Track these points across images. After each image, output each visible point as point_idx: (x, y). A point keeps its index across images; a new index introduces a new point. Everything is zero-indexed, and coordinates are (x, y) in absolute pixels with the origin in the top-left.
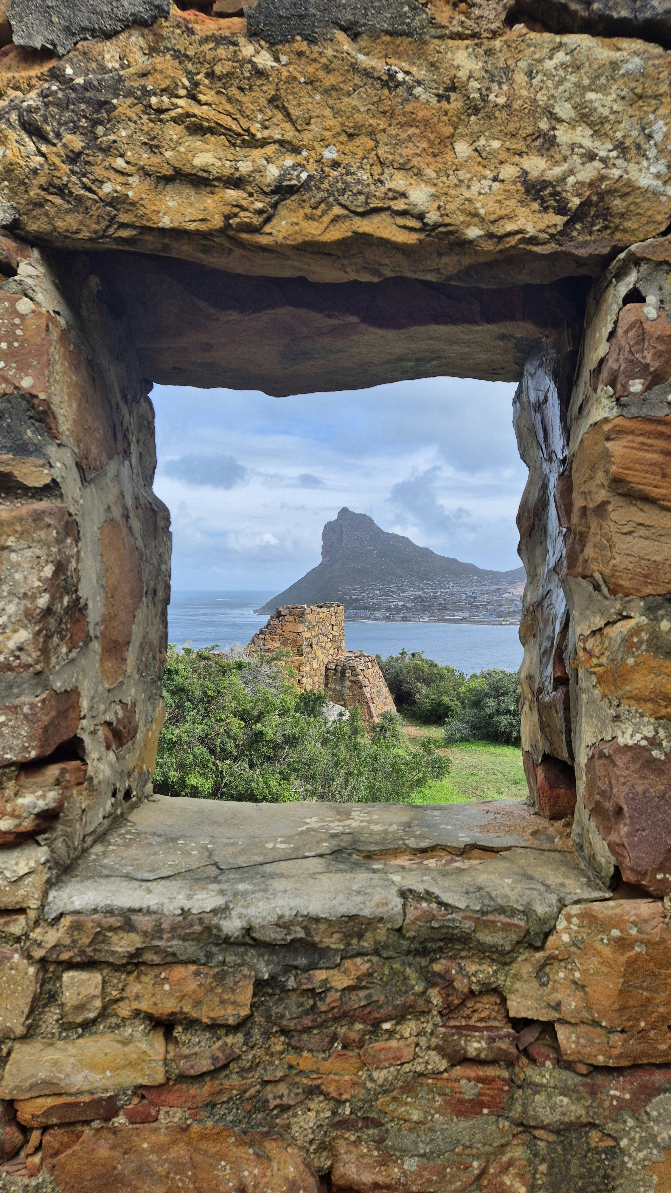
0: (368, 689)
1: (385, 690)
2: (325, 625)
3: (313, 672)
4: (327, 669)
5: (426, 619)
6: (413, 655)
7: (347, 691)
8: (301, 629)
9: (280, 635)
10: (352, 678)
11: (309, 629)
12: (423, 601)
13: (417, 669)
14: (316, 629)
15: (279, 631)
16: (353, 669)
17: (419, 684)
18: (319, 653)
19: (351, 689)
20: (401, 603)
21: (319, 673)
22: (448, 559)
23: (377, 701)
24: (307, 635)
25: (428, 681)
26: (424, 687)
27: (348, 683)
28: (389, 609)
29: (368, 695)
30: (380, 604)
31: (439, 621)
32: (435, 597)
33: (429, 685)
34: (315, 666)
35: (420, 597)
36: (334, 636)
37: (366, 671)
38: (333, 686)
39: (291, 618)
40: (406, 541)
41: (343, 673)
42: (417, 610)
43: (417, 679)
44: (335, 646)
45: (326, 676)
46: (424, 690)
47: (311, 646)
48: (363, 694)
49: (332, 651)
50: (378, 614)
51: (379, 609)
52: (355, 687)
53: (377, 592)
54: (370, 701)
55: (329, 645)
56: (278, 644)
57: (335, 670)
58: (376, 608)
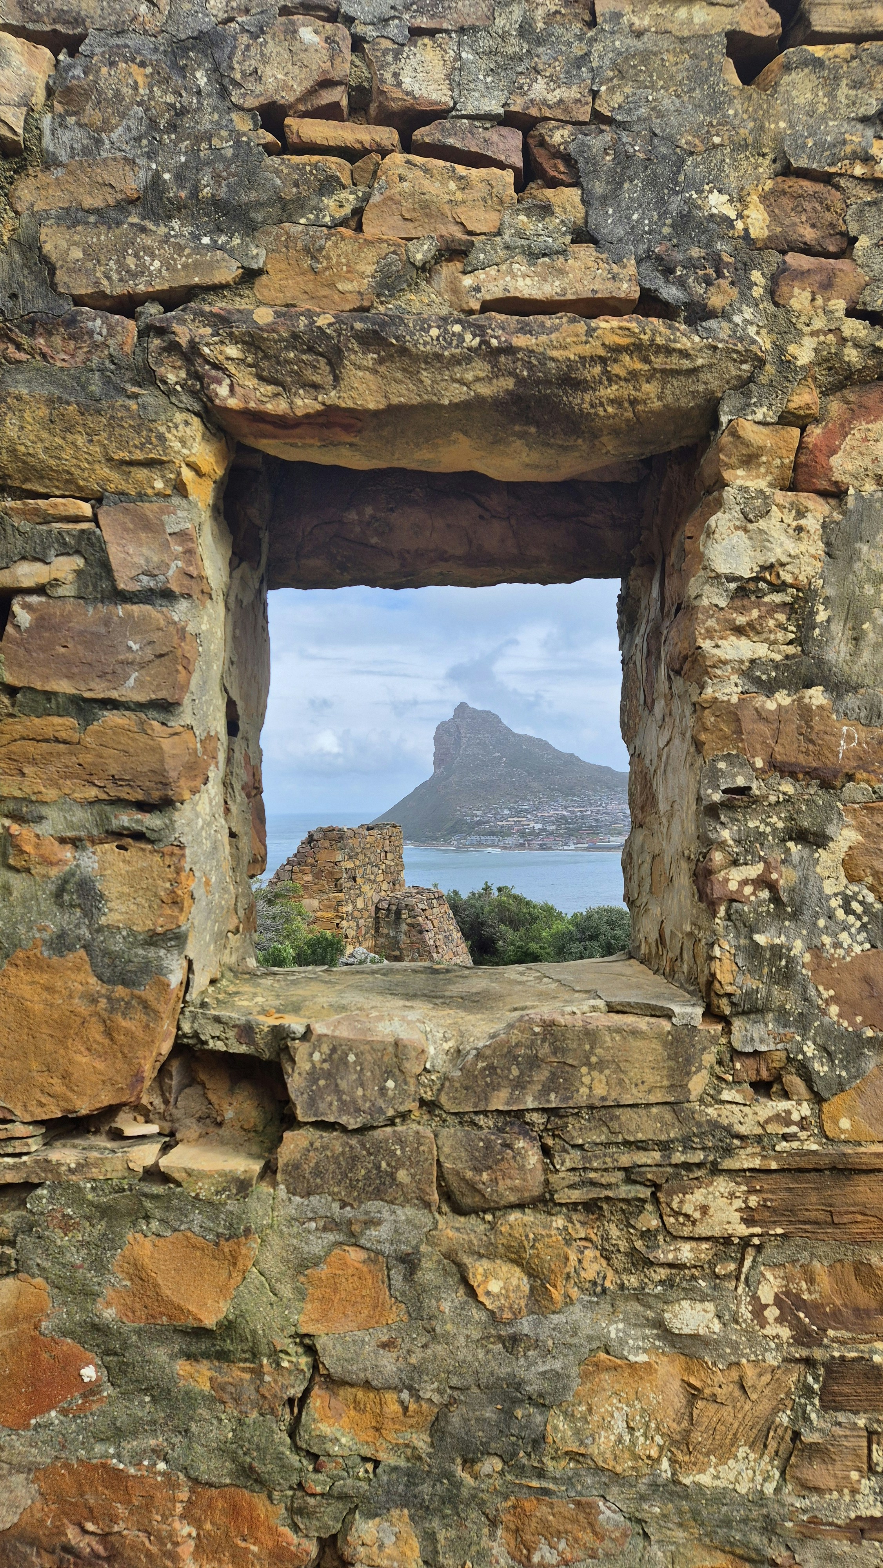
0: (431, 934)
1: (457, 935)
2: (374, 853)
3: (356, 914)
4: (378, 909)
5: (572, 847)
6: (500, 890)
7: (403, 937)
8: (339, 858)
9: (312, 866)
10: (409, 921)
11: (350, 858)
12: (567, 822)
13: (501, 908)
14: (361, 857)
15: (310, 860)
16: (410, 908)
17: (503, 927)
18: (366, 888)
19: (408, 934)
20: (538, 826)
21: (366, 914)
22: (600, 767)
23: (443, 949)
24: (350, 865)
25: (514, 923)
26: (511, 931)
27: (404, 927)
28: (522, 834)
29: (431, 942)
30: (511, 827)
31: (588, 849)
32: (583, 817)
33: (516, 929)
34: (360, 904)
35: (564, 817)
36: (389, 866)
37: (429, 911)
38: (385, 931)
39: (327, 844)
40: (546, 746)
41: (398, 913)
42: (559, 836)
43: (502, 921)
44: (390, 879)
45: (377, 919)
46: (510, 934)
47: (354, 879)
48: (423, 941)
49: (385, 886)
50: (509, 841)
51: (510, 835)
52: (414, 932)
53: (506, 812)
54: (433, 949)
55: (380, 878)
56: (309, 878)
57: (388, 910)
58: (504, 833)
